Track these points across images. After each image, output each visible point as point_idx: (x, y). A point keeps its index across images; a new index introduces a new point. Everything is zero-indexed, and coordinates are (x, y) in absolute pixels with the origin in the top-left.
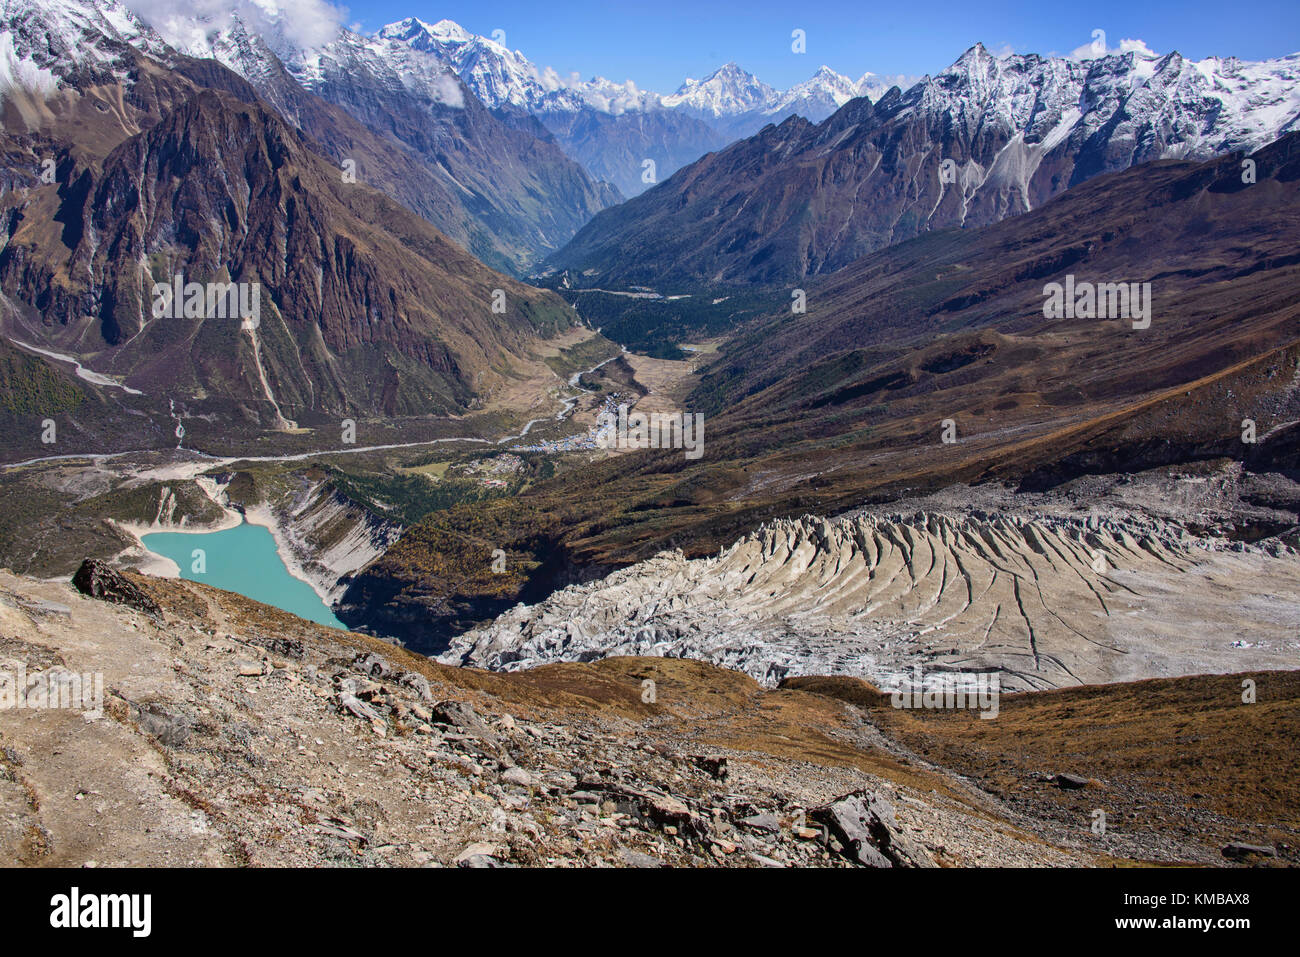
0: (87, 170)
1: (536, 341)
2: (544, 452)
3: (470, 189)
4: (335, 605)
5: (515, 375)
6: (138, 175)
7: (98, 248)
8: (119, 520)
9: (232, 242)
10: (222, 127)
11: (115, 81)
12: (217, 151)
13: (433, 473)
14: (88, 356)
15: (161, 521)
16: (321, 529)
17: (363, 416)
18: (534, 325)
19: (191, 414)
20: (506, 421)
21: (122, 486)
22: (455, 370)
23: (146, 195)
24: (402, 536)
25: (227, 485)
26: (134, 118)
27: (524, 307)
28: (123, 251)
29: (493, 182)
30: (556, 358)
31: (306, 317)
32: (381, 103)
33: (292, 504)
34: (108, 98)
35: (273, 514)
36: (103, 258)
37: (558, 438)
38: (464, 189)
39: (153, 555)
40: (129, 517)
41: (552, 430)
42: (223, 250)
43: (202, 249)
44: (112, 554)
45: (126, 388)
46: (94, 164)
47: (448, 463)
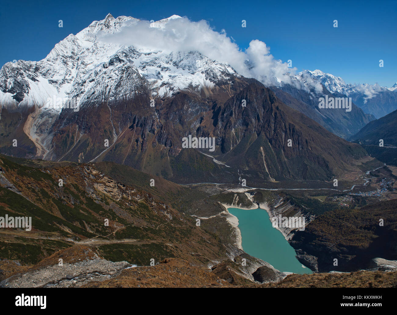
0: (220, 106)
1: (353, 160)
2: (361, 196)
3: (325, 116)
4: (289, 240)
5: (347, 170)
6: (233, 107)
7: (221, 127)
8: (221, 202)
9: (258, 125)
10: (257, 93)
11: (228, 84)
12: (255, 99)
13: (321, 199)
14: (216, 156)
15: (234, 204)
16: (285, 212)
17: (296, 179)
18: (352, 155)
19: (244, 174)
20: (345, 184)
21: (223, 193)
22: (327, 166)
23: (235, 112)
24: (315, 219)
25: (254, 196)
26: (232, 93)
27: (349, 149)
28: (228, 127)
29: (332, 114)
30: (361, 166)
31: (279, 147)
32: (299, 92)
33: (274, 204)
34: (226, 88)
35: (268, 206)
36: (222, 130)
37: (366, 192)
38: (324, 116)
39: (231, 214)
40: (224, 202)
41: (362, 189)
42: (255, 127)
43: (249, 127)
44: (219, 212)
45: (226, 165)
46: (222, 104)
47: (326, 196)
